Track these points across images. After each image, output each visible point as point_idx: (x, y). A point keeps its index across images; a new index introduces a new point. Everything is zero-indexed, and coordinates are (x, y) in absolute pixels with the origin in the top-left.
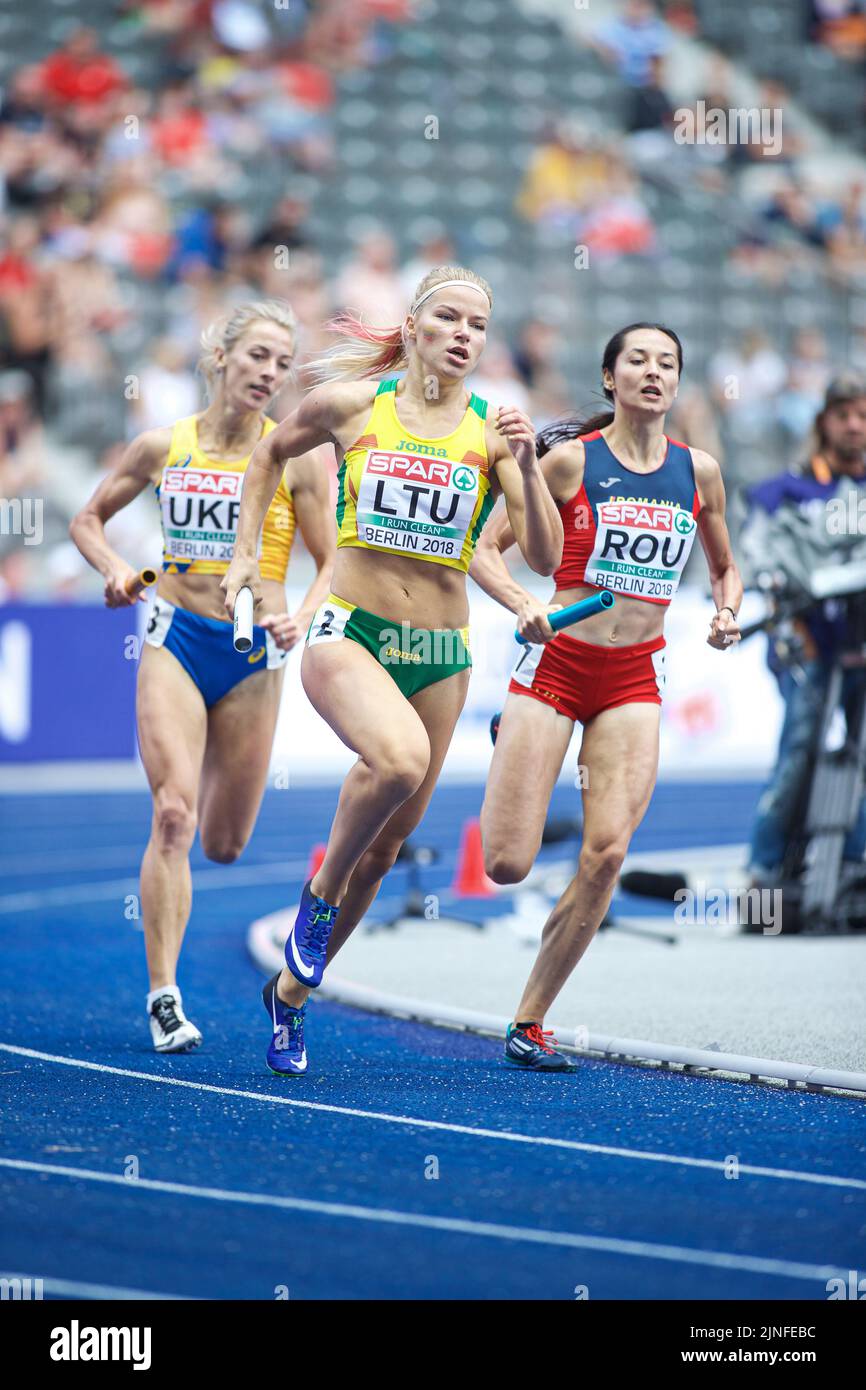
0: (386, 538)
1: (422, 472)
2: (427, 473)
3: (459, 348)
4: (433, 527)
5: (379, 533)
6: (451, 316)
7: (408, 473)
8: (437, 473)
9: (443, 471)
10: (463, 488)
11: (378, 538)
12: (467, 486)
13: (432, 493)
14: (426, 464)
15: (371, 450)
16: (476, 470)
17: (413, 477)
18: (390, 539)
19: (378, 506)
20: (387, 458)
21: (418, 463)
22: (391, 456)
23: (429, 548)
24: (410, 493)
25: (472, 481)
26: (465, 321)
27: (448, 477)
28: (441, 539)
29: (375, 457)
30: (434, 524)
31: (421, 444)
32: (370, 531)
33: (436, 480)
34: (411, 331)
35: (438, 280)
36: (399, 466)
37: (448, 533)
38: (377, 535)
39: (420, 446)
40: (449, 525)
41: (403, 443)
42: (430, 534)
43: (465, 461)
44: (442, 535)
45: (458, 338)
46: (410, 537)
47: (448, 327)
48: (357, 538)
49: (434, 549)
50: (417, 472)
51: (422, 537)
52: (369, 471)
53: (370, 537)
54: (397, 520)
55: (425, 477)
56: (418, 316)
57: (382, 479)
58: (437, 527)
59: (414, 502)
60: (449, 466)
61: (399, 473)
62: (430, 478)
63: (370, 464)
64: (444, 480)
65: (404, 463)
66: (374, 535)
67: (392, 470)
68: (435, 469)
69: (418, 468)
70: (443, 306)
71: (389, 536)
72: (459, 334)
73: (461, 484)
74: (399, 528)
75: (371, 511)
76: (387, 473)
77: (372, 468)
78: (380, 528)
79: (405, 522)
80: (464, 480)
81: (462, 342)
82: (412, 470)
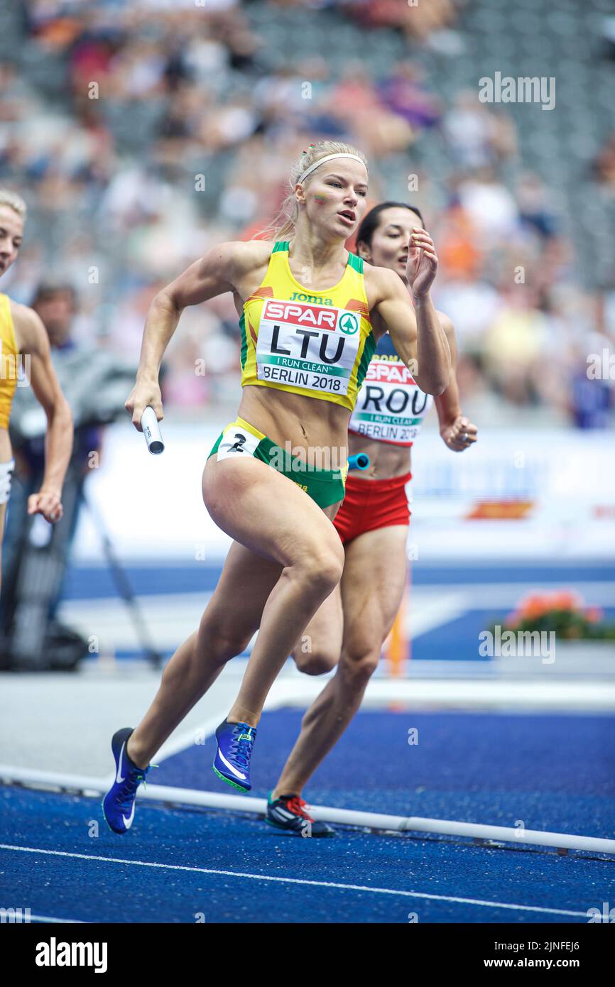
0: (281, 375)
1: (312, 319)
2: (317, 319)
3: (348, 212)
4: (322, 366)
5: (275, 371)
6: (340, 184)
7: (300, 320)
8: (325, 319)
9: (330, 317)
10: (348, 332)
11: (274, 376)
12: (351, 330)
13: (321, 337)
14: (316, 311)
15: (267, 299)
16: (358, 315)
17: (305, 323)
18: (285, 377)
19: (274, 348)
20: (282, 307)
21: (309, 311)
22: (286, 305)
23: (318, 384)
24: (302, 336)
25: (354, 326)
26: (351, 188)
27: (335, 322)
28: (329, 377)
29: (272, 305)
30: (323, 363)
31: (310, 295)
32: (267, 370)
33: (325, 325)
34: (300, 197)
35: (327, 153)
36: (292, 313)
37: (335, 372)
38: (273, 373)
39: (310, 297)
40: (336, 365)
41: (295, 294)
42: (319, 372)
43: (348, 307)
44: (330, 373)
45: (347, 203)
46: (302, 374)
47: (337, 193)
48: (256, 378)
49: (323, 385)
50: (308, 319)
51: (312, 374)
52: (266, 317)
53: (267, 374)
54: (291, 360)
55: (315, 323)
56: (307, 185)
57: (277, 325)
58: (326, 367)
59: (306, 343)
60: (336, 312)
61: (292, 319)
62: (319, 323)
63: (267, 311)
64: (332, 325)
65: (297, 311)
66: (271, 373)
67: (286, 317)
68: (324, 316)
69: (309, 316)
70: (332, 175)
71: (284, 373)
72: (348, 199)
73: (345, 329)
74: (292, 367)
75: (268, 352)
76: (282, 319)
77: (269, 315)
78: (276, 366)
79: (297, 361)
80: (349, 325)
81: (351, 207)
82: (304, 318)
